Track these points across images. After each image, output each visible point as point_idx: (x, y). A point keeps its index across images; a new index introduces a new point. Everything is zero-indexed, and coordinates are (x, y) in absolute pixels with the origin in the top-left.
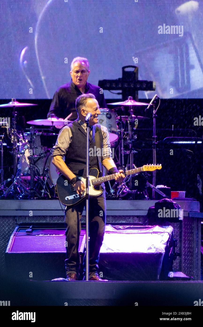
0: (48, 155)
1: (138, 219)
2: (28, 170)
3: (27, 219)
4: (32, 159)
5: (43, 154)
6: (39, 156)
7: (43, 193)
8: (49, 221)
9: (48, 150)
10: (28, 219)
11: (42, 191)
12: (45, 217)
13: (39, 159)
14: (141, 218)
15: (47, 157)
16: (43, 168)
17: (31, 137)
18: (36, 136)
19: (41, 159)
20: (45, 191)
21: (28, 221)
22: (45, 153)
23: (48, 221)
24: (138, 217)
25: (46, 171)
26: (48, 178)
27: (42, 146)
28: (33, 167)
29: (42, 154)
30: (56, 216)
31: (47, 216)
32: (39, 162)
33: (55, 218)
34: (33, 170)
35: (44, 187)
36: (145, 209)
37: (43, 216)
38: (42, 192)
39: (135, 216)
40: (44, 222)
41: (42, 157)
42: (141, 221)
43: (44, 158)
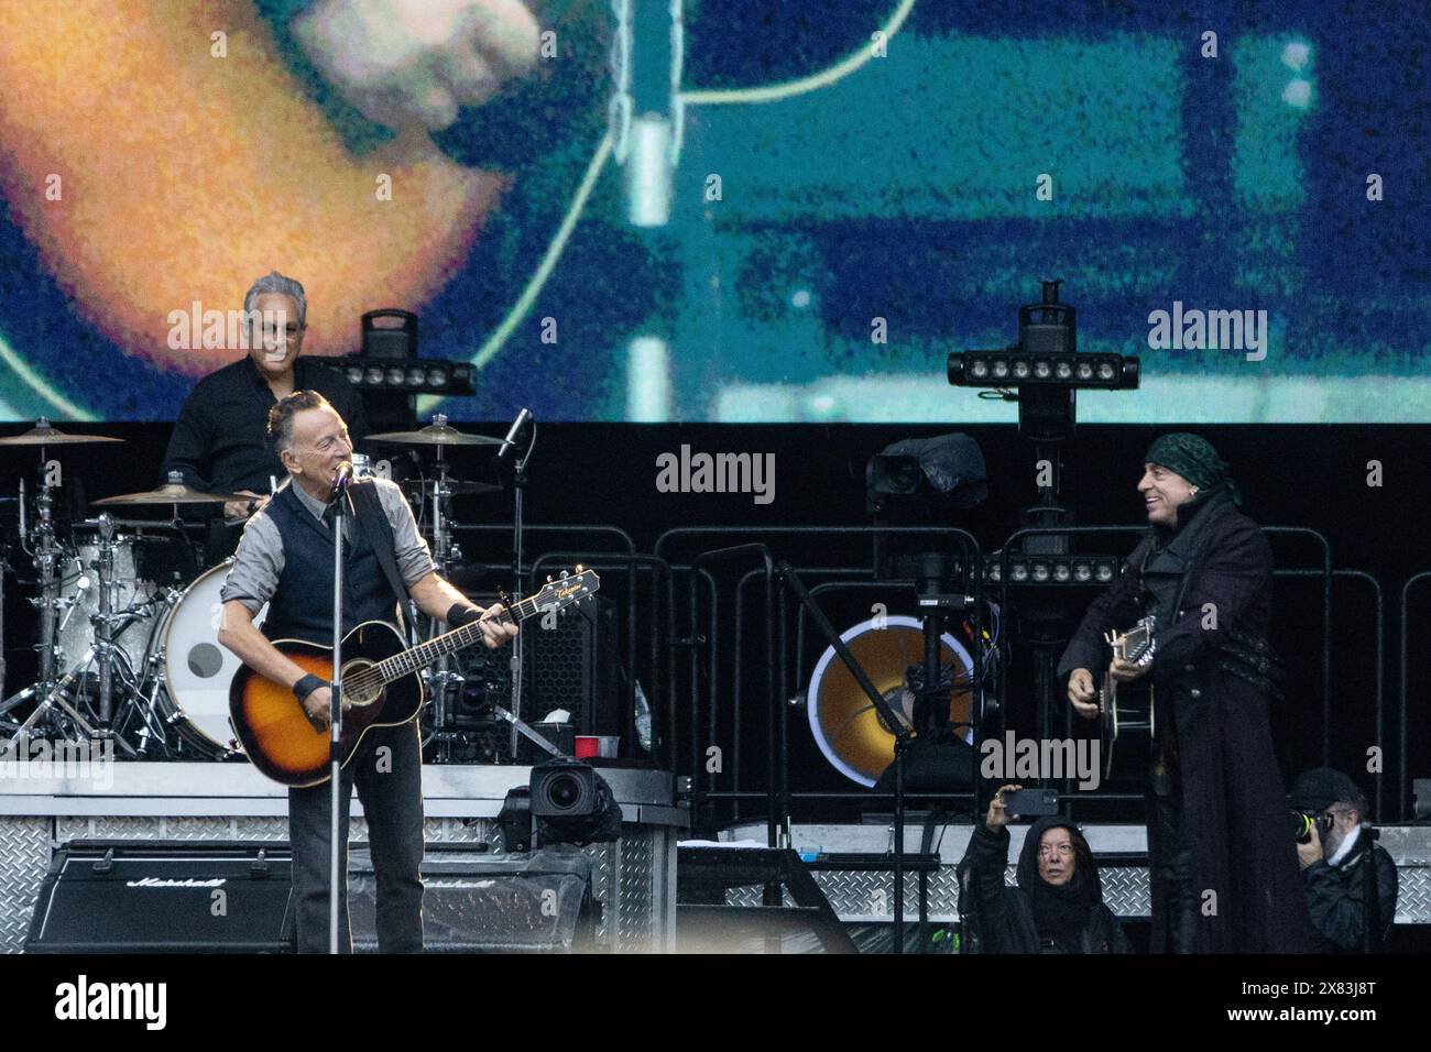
0: (159, 612)
1: (467, 829)
2: (91, 661)
3: (92, 825)
4: (107, 623)
5: (142, 609)
6: (128, 614)
7: (144, 740)
8: (165, 834)
9: (158, 592)
10: (97, 826)
11: (141, 733)
12: (150, 821)
13: (129, 622)
14: (478, 826)
15: (155, 619)
16: (140, 653)
17: (102, 549)
18: (118, 546)
19: (135, 623)
20: (150, 732)
21: (93, 832)
22: (151, 603)
23: (163, 833)
24: (466, 821)
25: (152, 664)
26: (163, 688)
27: (139, 580)
28: (109, 649)
29: (138, 606)
30: (190, 817)
31: (158, 818)
32: (129, 634)
33: (187, 824)
34: (107, 661)
35: (148, 719)
36: (491, 797)
37: (147, 819)
38: (141, 737)
39: (458, 819)
40: (149, 837)
41: (138, 619)
42: (476, 835)
43: (144, 620)
